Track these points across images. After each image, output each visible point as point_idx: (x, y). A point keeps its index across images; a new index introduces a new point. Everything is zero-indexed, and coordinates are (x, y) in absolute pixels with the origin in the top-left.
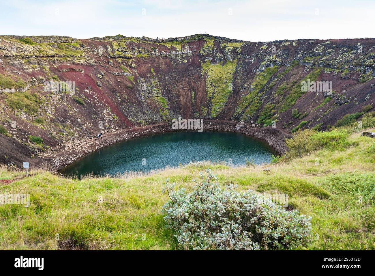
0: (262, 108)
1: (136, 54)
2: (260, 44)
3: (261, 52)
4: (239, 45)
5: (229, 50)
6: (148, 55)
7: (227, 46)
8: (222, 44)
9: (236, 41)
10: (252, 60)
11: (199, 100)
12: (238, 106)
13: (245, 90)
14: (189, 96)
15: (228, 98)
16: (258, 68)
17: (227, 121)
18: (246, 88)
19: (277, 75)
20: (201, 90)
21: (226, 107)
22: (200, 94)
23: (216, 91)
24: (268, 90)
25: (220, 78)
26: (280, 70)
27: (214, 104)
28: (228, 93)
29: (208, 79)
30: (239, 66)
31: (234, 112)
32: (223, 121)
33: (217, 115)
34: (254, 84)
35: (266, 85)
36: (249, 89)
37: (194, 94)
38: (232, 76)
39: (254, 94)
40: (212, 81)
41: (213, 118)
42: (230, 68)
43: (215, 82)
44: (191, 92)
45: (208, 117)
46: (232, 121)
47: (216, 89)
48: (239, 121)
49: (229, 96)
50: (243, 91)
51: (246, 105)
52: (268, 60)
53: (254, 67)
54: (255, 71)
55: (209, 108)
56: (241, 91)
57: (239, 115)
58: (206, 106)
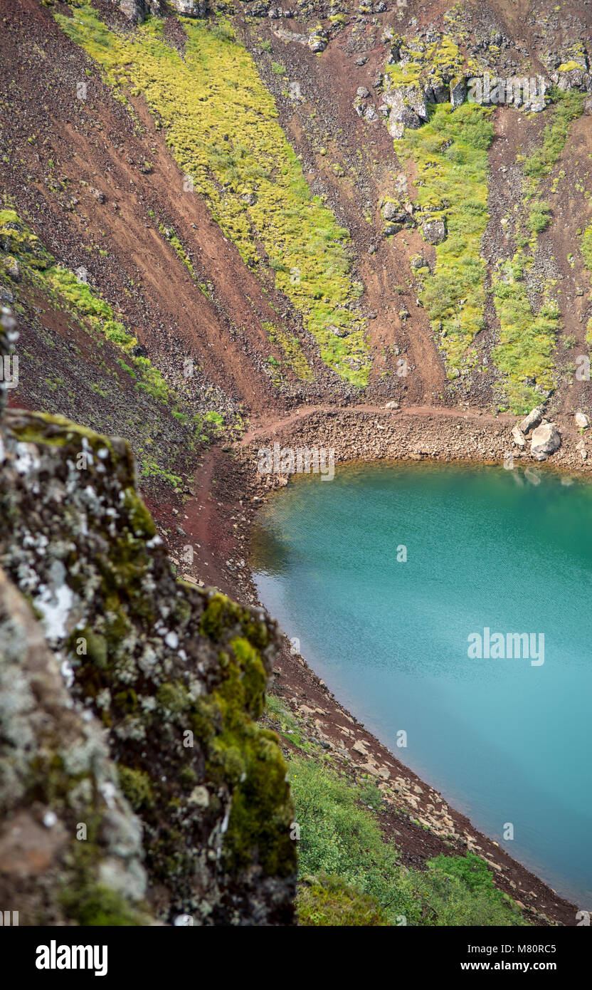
10: (306, 33)
11: (223, 280)
12: (435, 324)
13: (400, 229)
14: (169, 258)
15: (352, 272)
16: (379, 101)
17: (446, 412)
18: (403, 221)
19: (510, 159)
20: (191, 216)
21: (379, 330)
22: (210, 248)
23: (260, 222)
24: (534, 247)
25: (226, 138)
26: (511, 131)
27: (299, 303)
28: (329, 239)
29: (171, 137)
30: (268, 65)
31: (440, 358)
32: (425, 409)
33: (370, 376)
34: (427, 196)
35: (495, 210)
36: (417, 225)
37: (175, 242)
38: (280, 133)
39: (465, 256)
40: (204, 157)
41: (363, 391)
42: (231, 76)
43: (223, 167)
44: (156, 228)
45: (338, 390)
46: (465, 411)
47: (251, 210)
48: (502, 407)
49: (352, 260)
50: (395, 231)
51: (468, 317)
52: (422, 60)
53: (361, 91)
54: (370, 112)
55: (296, 334)
56: (388, 235)
57: (477, 377)
58: (276, 318)
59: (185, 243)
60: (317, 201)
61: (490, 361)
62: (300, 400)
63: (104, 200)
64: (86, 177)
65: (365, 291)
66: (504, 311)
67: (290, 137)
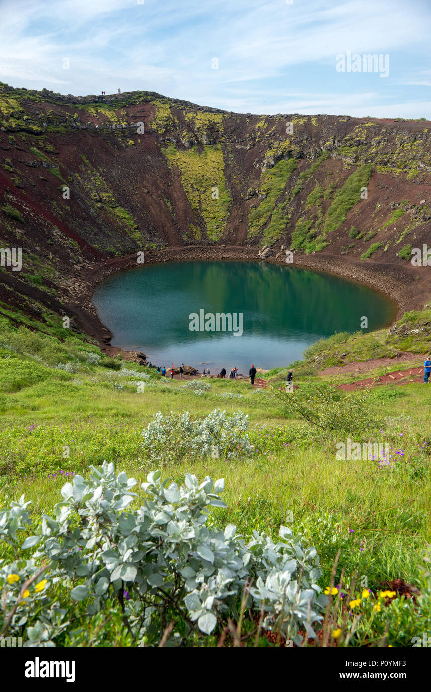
0: (293, 226)
1: (45, 125)
2: (253, 118)
3: (259, 133)
4: (218, 118)
5: (203, 126)
6: (66, 127)
7: (197, 119)
8: (186, 114)
9: (210, 110)
10: (247, 146)
11: (181, 213)
12: (249, 224)
13: (251, 198)
14: (163, 207)
15: (228, 210)
16: (262, 162)
17: (240, 247)
18: (253, 195)
19: (298, 174)
20: (179, 196)
21: (230, 225)
22: (180, 204)
23: (203, 198)
24: (292, 199)
25: (203, 176)
26: (302, 166)
27: (206, 220)
28: (225, 202)
29: (183, 177)
30: (228, 155)
31: (247, 233)
32: (234, 247)
33: (220, 238)
34: (265, 187)
35: (285, 189)
36: (258, 196)
37: (169, 203)
38: (222, 173)
39: (270, 204)
40: (192, 181)
41: (215, 242)
42: (213, 160)
43: (197, 184)
44: (163, 200)
45: (206, 242)
46: (249, 247)
47: (202, 195)
48: (260, 246)
49: (229, 207)
50: (249, 199)
51: (262, 221)
52: (277, 148)
53: (256, 160)
54: (257, 165)
55: (201, 227)
56: (247, 200)
57: (256, 237)
58: (195, 224)
59: (171, 203)
60: (226, 191)
61: (262, 233)
62: (191, 244)
63: (148, 192)
64: (145, 187)
65: (230, 215)
66: (274, 218)
67: (225, 175)
